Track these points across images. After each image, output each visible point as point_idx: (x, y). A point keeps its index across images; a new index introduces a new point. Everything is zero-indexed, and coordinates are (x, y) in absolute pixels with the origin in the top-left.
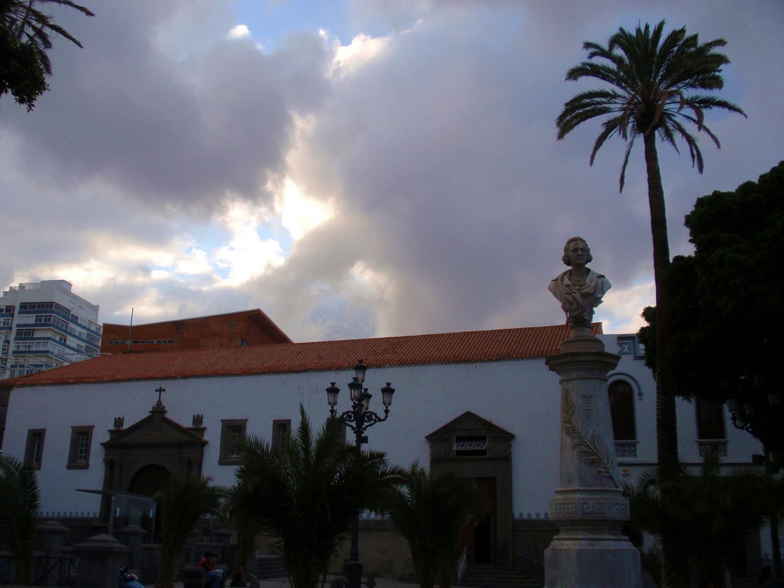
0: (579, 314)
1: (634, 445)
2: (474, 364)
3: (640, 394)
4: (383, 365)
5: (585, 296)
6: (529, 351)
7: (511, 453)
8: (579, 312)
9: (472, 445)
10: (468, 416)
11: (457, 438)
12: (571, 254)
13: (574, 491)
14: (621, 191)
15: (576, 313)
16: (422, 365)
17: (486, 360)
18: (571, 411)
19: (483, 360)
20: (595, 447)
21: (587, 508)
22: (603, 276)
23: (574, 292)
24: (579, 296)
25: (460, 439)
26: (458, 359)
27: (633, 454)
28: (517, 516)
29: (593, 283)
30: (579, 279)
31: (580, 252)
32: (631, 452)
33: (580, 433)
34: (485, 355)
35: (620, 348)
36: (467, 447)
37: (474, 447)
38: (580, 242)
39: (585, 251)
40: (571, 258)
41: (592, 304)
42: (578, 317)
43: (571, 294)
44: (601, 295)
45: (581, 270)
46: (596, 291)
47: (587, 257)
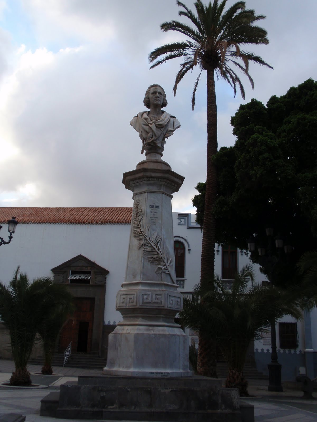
0: (152, 141)
1: (183, 281)
2: (87, 225)
3: (189, 250)
4: (27, 222)
5: (160, 127)
6: (123, 219)
7: (106, 283)
8: (153, 139)
9: (81, 276)
10: (80, 258)
11: (71, 271)
12: (151, 96)
13: (137, 284)
15: (151, 140)
16: (53, 223)
17: (94, 223)
18: (140, 218)
19: (93, 223)
20: (157, 248)
21: (147, 298)
22: (175, 117)
23: (151, 124)
24: (155, 127)
25: (73, 273)
26: (77, 222)
27: (182, 286)
28: (106, 323)
29: (166, 119)
30: (156, 116)
31: (158, 95)
32: (181, 285)
33: (146, 235)
34: (94, 220)
35: (179, 221)
36: (78, 277)
37: (83, 278)
38: (158, 88)
39: (162, 95)
40: (151, 101)
41: (164, 135)
42: (152, 144)
43: (148, 125)
44: (172, 129)
45: (158, 110)
46: (169, 125)
47: (163, 101)
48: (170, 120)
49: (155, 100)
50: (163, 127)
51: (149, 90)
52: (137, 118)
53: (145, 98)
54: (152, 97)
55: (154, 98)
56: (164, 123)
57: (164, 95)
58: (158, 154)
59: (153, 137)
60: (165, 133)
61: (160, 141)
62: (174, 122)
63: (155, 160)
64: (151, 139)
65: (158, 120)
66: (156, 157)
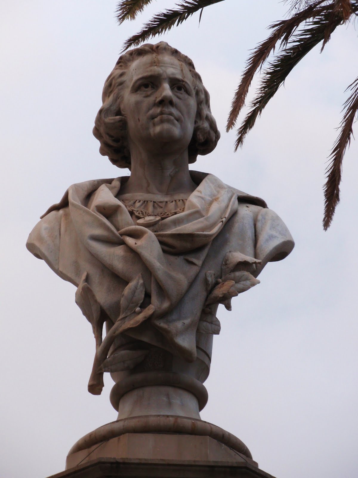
0: (148, 321)
5: (183, 248)
8: (149, 311)
12: (129, 99)
14: (327, 223)
15: (140, 317)
22: (259, 203)
23: (136, 235)
24: (157, 247)
29: (215, 209)
30: (159, 198)
31: (166, 91)
39: (188, 92)
40: (131, 124)
41: (210, 288)
42: (145, 339)
43: (123, 243)
44: (250, 258)
45: (170, 171)
46: (234, 241)
47: (196, 122)
48: (234, 214)
49: (153, 117)
50: (198, 250)
51: (119, 72)
52: (61, 212)
53: (101, 111)
54: (138, 104)
55: (149, 109)
56: (203, 229)
57: (197, 93)
58: (181, 392)
59: (150, 303)
60: (211, 280)
61: (187, 321)
62: (259, 225)
63: (163, 421)
64: (139, 313)
65: (176, 213)
66: (170, 404)
